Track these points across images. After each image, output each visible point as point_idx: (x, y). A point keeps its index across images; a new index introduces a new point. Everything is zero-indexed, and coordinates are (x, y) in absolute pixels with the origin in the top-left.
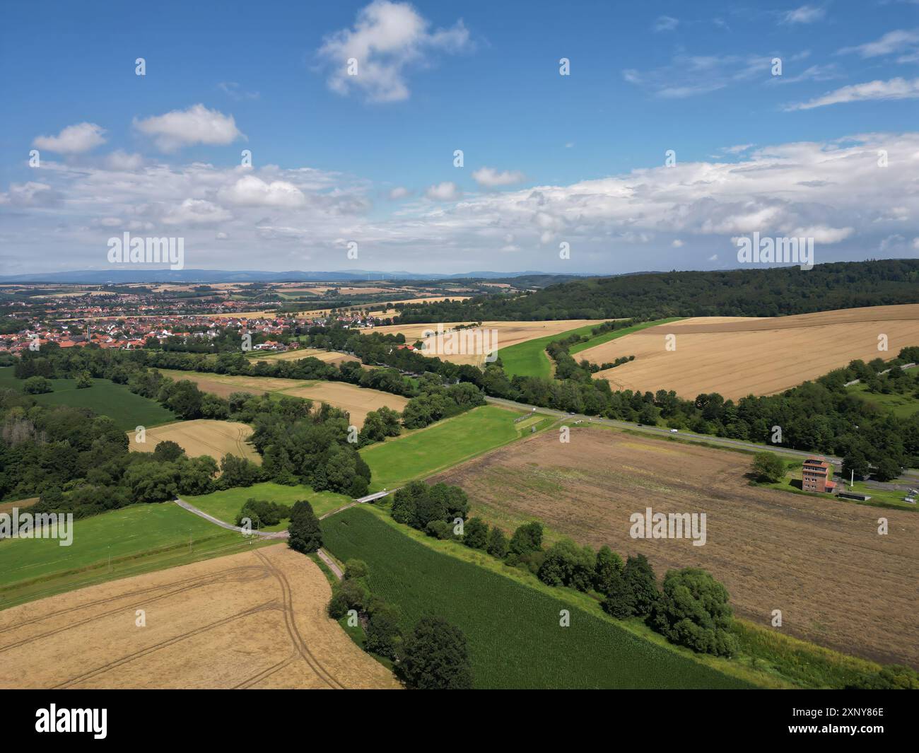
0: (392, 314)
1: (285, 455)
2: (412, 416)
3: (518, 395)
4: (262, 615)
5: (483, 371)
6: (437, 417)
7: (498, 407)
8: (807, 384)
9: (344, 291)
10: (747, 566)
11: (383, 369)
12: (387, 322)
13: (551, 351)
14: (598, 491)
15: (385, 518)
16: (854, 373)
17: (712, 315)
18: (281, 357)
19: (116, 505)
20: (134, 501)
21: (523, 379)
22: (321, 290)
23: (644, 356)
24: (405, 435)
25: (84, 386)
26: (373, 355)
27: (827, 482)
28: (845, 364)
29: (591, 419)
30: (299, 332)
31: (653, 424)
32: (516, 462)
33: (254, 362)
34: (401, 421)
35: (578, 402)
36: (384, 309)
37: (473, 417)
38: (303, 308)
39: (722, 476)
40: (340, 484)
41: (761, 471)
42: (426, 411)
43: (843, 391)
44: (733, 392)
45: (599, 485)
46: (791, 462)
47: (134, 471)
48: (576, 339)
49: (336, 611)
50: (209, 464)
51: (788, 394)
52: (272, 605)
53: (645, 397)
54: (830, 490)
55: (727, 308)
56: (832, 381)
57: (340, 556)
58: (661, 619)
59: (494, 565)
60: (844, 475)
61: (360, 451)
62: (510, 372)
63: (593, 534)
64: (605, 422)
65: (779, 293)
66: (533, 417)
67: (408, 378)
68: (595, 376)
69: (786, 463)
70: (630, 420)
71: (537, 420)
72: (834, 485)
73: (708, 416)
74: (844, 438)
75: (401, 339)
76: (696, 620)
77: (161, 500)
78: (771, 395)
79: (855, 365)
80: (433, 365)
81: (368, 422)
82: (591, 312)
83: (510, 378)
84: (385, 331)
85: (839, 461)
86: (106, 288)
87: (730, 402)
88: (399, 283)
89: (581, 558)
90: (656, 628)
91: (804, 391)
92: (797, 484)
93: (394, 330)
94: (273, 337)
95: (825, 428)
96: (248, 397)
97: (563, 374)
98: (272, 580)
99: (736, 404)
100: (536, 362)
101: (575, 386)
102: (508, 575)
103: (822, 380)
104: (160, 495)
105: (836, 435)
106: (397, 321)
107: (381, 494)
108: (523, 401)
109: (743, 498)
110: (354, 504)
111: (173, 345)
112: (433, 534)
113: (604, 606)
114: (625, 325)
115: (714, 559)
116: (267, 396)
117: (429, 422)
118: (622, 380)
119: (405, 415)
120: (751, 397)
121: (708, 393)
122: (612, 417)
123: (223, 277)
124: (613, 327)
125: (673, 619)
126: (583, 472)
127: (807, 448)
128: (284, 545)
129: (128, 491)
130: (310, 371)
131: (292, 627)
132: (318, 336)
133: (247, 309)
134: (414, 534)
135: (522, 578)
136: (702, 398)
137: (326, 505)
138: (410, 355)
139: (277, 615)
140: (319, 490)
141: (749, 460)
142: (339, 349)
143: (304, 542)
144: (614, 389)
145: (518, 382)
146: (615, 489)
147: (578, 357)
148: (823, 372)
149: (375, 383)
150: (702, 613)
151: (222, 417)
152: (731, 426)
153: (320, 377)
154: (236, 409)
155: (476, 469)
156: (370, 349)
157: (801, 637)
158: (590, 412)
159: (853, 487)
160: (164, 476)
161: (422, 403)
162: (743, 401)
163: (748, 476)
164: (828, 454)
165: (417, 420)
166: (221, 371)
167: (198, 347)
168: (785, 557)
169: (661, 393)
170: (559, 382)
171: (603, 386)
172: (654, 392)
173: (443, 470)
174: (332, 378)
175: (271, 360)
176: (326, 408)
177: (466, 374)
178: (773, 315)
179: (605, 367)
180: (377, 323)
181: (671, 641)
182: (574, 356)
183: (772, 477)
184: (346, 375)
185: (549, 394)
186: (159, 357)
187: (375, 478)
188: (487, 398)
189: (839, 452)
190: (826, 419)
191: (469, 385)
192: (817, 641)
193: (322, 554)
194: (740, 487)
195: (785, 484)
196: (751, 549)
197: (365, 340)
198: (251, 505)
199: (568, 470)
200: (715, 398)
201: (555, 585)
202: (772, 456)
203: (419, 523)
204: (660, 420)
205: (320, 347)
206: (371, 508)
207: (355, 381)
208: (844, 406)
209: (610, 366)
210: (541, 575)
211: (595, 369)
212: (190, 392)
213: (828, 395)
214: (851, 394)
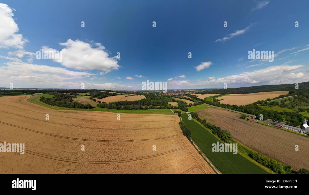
0: (195, 93)
1: (180, 107)
3: (208, 103)
4: (172, 121)
5: (204, 100)
8: (251, 104)
9: (191, 91)
10: (237, 131)
11: (192, 99)
12: (194, 94)
13: (213, 98)
16: (258, 103)
17: (236, 93)
19: (165, 108)
20: (167, 108)
21: (209, 101)
23: (226, 99)
24: (193, 106)
25: (167, 98)
28: (257, 101)
29: (217, 107)
30: (185, 95)
31: (226, 108)
33: (180, 97)
35: (216, 105)
36: (194, 92)
39: (235, 117)
41: (242, 117)
42: (196, 104)
43: (257, 105)
44: (238, 105)
46: (247, 116)
47: (167, 106)
48: (216, 96)
49: (179, 123)
50: (173, 106)
51: (247, 105)
52: (174, 121)
54: (254, 121)
56: (255, 104)
57: (182, 118)
58: (220, 136)
59: (199, 123)
61: (188, 108)
62: (207, 100)
63: (214, 122)
64: (219, 107)
65: (246, 90)
66: (209, 106)
67: (195, 100)
68: (218, 101)
69: (246, 116)
70: (222, 107)
72: (254, 120)
73: (234, 108)
74: (257, 113)
75: (195, 96)
76: (225, 138)
77: (169, 109)
78: (245, 105)
79: (259, 101)
80: (198, 99)
82: (219, 93)
83: (207, 101)
84: (193, 95)
85: (256, 116)
87: (238, 106)
88: (196, 90)
90: (219, 137)
91: (250, 105)
92: (248, 119)
93: (194, 95)
94: (183, 95)
96: (179, 100)
97: (214, 101)
98: (175, 118)
99: (239, 106)
101: (215, 103)
102: (200, 125)
103: (253, 103)
105: (255, 112)
106: (195, 94)
108: (208, 104)
109: (239, 120)
113: (213, 132)
117: (196, 105)
118: (222, 102)
119: (194, 104)
120: (241, 106)
121: (234, 105)
122: (220, 107)
123: (180, 89)
124: (222, 95)
125: (222, 137)
127: (250, 114)
128: (177, 115)
129: (166, 107)
130: (185, 98)
131: (175, 123)
132: (187, 95)
133: (181, 92)
135: (202, 126)
136: (233, 105)
137: (183, 112)
138: (195, 97)
139: (173, 122)
140: (183, 111)
141: (240, 115)
142: (189, 96)
143: (179, 115)
144: (221, 103)
145: (208, 102)
146: (219, 117)
147: (216, 99)
148: (254, 102)
149: (191, 100)
150: (226, 137)
151: (176, 102)
152: (238, 109)
153: (186, 99)
154: (177, 101)
156: (192, 97)
157: (243, 144)
158: (217, 106)
159: (258, 121)
160: (169, 107)
161: (196, 103)
162: (240, 106)
163: (240, 117)
164: (254, 115)
165: (195, 105)
166: (177, 98)
167: (176, 96)
169: (227, 104)
170: (213, 102)
171: (219, 103)
172: (226, 104)
173: (197, 111)
175: (182, 97)
176: (185, 102)
177: (202, 100)
178: (245, 93)
179: (220, 100)
180: (193, 94)
181: (221, 139)
182: (216, 98)
183: (244, 118)
184: (189, 99)
185: (212, 103)
186: (173, 96)
188: (204, 103)
189: (256, 115)
190: (254, 110)
191: (202, 102)
192: (246, 145)
193: (181, 117)
195: (246, 119)
197: (191, 96)
198: (175, 111)
199: (212, 113)
200: (235, 105)
201: (206, 127)
202: (244, 115)
204: (227, 108)
207: (189, 100)
208: (257, 108)
209: (221, 100)
210: (205, 126)
211: (218, 100)
212: (174, 99)
213: (254, 106)
214: (258, 106)
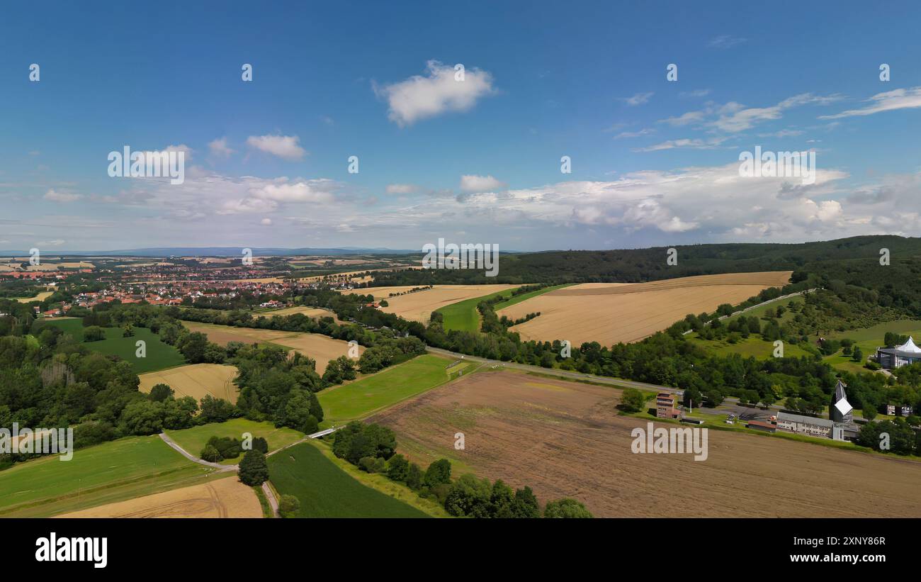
0: (368, 279)
2: (366, 364)
3: (452, 345)
5: (427, 326)
6: (386, 364)
7: (435, 355)
8: (659, 334)
9: (338, 262)
11: (351, 324)
12: (363, 286)
13: (481, 309)
14: (502, 425)
15: (328, 452)
16: (689, 324)
18: (277, 313)
21: (456, 333)
22: (321, 262)
23: (546, 313)
24: (361, 378)
25: (128, 334)
26: (345, 311)
27: (673, 410)
28: (683, 317)
29: (504, 364)
30: (296, 293)
31: (549, 366)
32: (442, 402)
33: (255, 317)
34: (357, 368)
35: (496, 350)
36: (363, 276)
37: (416, 364)
38: (304, 275)
39: (598, 408)
40: (295, 422)
41: (627, 403)
43: (683, 339)
44: (607, 341)
45: (504, 420)
46: (649, 395)
48: (500, 299)
50: (191, 403)
51: (646, 341)
53: (545, 346)
54: (675, 417)
55: (606, 277)
56: (675, 331)
60: (685, 403)
61: (318, 395)
62: (447, 327)
64: (516, 366)
65: (641, 266)
66: (461, 362)
67: (369, 332)
68: (510, 330)
69: (645, 395)
70: (533, 364)
71: (463, 365)
72: (678, 412)
73: (590, 360)
74: (685, 374)
75: (371, 298)
77: (148, 434)
78: (634, 342)
79: (690, 318)
80: (390, 321)
81: (329, 368)
82: (513, 280)
83: (447, 332)
84: (359, 292)
85: (682, 392)
86: (168, 260)
87: (605, 349)
89: (479, 492)
91: (656, 340)
92: (653, 412)
93: (366, 292)
94: (275, 298)
95: (670, 367)
96: (241, 345)
97: (487, 328)
99: (610, 350)
100: (468, 318)
101: (494, 338)
103: (668, 330)
104: (146, 429)
105: (678, 373)
106: (370, 285)
107: (330, 431)
108: (456, 350)
109: (615, 426)
110: (304, 440)
111: (202, 303)
112: (363, 468)
114: (535, 289)
115: (588, 483)
116: (256, 345)
117: (381, 368)
118: (529, 333)
119: (361, 363)
120: (620, 344)
121: (590, 341)
122: (520, 362)
124: (528, 290)
126: (494, 409)
127: (659, 383)
130: (298, 325)
132: (309, 297)
133: (265, 276)
134: (348, 468)
135: (430, 508)
136: (585, 346)
138: (373, 311)
140: (279, 426)
141: (619, 394)
142: (323, 306)
143: (251, 476)
144: (522, 341)
145: (453, 335)
146: (518, 423)
147: (499, 314)
148: (669, 323)
151: (220, 362)
152: (606, 367)
153: (304, 330)
154: (232, 355)
155: (409, 408)
156: (345, 307)
158: (505, 359)
159: (691, 414)
160: (150, 414)
161: (375, 353)
162: (615, 348)
163: (618, 407)
164: (673, 386)
165: (369, 366)
166: (230, 324)
167: (219, 306)
168: (644, 478)
170: (484, 335)
171: (515, 337)
172: (551, 342)
173: (383, 410)
174: (312, 331)
175: (269, 316)
176: (298, 357)
177: (414, 329)
178: (637, 282)
179: (518, 322)
180: (355, 286)
182: (497, 312)
183: (635, 407)
184: (323, 328)
185: (474, 345)
186: (187, 312)
187: (326, 417)
188: (428, 348)
189: (681, 386)
190: (671, 360)
191: (414, 338)
194: (611, 417)
195: (644, 413)
196: (619, 471)
197: (344, 300)
199: (481, 407)
200: (595, 346)
202: (635, 391)
203: (354, 458)
204: (555, 363)
205: (309, 305)
206: (319, 443)
207: (329, 333)
208: (684, 350)
209: (522, 321)
210: (446, 506)
211: (511, 324)
212: (199, 341)
213: (673, 342)
214: (687, 340)
